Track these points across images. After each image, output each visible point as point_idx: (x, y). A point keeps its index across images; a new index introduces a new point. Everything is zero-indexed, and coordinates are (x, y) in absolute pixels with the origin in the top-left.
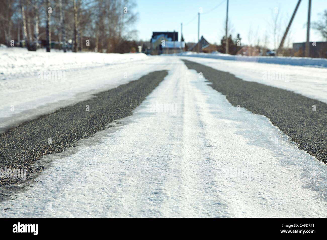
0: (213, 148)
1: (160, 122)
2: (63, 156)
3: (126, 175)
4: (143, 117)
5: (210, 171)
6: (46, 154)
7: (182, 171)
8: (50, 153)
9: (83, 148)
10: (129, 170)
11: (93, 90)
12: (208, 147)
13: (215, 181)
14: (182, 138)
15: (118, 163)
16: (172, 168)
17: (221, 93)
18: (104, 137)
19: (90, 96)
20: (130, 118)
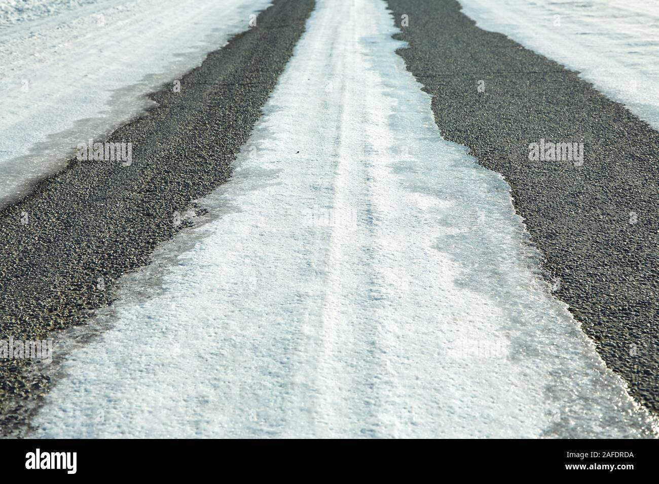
0: (386, 302)
1: (288, 207)
2: (88, 338)
3: (210, 405)
4: (254, 188)
5: (371, 388)
6: (52, 330)
7: (316, 391)
8: (60, 328)
9: (126, 307)
10: (215, 387)
11: (149, 77)
12: (376, 299)
13: (377, 425)
14: (327, 269)
15: (196, 362)
16: (299, 383)
17: (423, 86)
18: (171, 268)
19: (142, 103)
20: (226, 192)
